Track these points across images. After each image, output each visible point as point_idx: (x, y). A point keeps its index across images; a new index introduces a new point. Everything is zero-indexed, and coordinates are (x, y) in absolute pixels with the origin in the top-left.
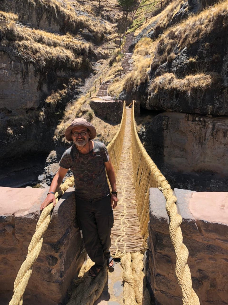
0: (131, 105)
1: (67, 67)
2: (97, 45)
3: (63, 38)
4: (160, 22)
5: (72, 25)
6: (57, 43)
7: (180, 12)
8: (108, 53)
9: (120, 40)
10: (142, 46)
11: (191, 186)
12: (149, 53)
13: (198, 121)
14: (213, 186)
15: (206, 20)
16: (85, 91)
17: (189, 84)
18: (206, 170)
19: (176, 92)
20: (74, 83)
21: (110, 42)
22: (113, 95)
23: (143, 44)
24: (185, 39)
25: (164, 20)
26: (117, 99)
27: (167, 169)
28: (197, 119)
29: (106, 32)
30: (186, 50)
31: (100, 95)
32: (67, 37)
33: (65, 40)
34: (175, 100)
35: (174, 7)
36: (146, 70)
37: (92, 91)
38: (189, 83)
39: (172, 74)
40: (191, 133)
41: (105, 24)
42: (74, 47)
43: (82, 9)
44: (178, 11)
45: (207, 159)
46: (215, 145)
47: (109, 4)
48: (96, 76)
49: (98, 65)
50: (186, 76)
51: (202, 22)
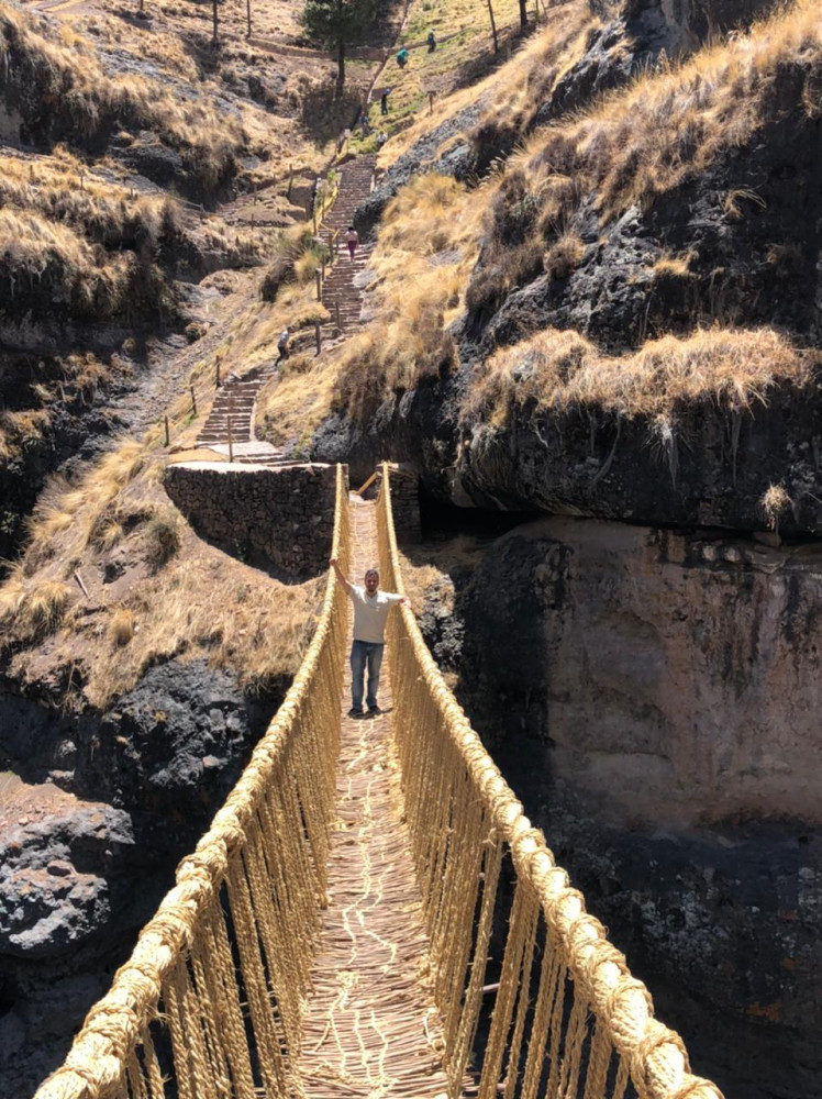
0: (372, 485)
1: (54, 304)
2: (201, 206)
3: (35, 169)
4: (498, 108)
5: (82, 113)
6: (7, 191)
7: (586, 64)
8: (257, 243)
9: (314, 187)
10: (415, 211)
11: (700, 907)
12: (450, 241)
13: (714, 562)
14: (813, 901)
15: (720, 85)
16: (143, 418)
17: (659, 382)
18: (767, 815)
19: (600, 423)
20: (86, 378)
21: (265, 193)
22: (282, 436)
23: (421, 203)
24: (630, 170)
25: (513, 99)
26: (301, 458)
27: (570, 818)
28: (709, 553)
29: (246, 150)
30: (635, 222)
31: (214, 438)
32: (57, 167)
33: (43, 178)
34: (595, 461)
35: (557, 42)
36: (441, 319)
37: (176, 418)
38: (660, 376)
39: (574, 334)
40: (684, 623)
41: (242, 113)
42: (89, 213)
43: (131, 47)
44: (578, 58)
45: (768, 760)
46: (805, 684)
47: (259, 31)
48: (198, 345)
49: (210, 296)
50: (642, 343)
51: (701, 98)
